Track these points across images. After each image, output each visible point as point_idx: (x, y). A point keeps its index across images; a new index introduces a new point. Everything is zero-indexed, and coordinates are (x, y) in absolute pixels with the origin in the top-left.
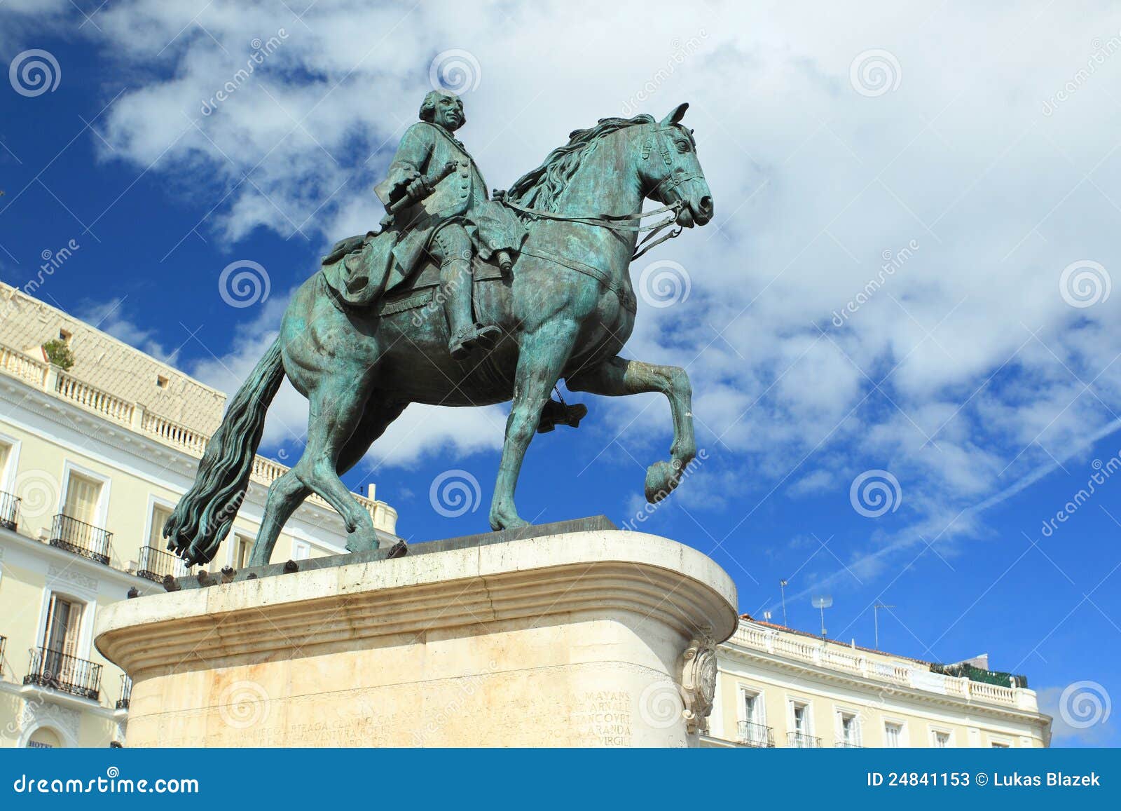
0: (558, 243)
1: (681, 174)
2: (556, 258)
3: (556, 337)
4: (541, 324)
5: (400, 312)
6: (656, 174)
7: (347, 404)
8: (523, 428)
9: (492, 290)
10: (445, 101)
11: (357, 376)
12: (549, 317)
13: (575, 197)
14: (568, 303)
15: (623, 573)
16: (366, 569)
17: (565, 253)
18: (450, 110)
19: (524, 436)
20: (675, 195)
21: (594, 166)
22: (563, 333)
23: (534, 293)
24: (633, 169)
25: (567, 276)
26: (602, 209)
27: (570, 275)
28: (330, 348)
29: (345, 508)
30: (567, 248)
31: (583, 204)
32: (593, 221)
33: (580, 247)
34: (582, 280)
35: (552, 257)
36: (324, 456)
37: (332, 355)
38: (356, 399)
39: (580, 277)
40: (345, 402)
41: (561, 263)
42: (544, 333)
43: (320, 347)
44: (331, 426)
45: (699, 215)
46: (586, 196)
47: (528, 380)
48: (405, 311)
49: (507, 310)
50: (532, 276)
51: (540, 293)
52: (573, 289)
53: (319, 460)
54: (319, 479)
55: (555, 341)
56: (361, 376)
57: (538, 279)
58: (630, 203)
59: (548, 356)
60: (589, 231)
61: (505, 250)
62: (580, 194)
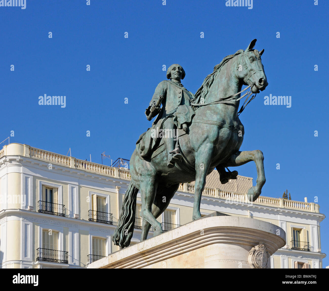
0: (203, 115)
1: (252, 72)
2: (202, 121)
3: (204, 151)
4: (199, 148)
5: (157, 155)
6: (242, 76)
7: (148, 190)
8: (198, 186)
9: (183, 139)
10: (174, 69)
11: (149, 180)
12: (201, 144)
13: (211, 94)
14: (207, 137)
15: (215, 231)
16: (144, 243)
17: (205, 118)
18: (176, 72)
19: (199, 189)
20: (250, 81)
21: (218, 80)
22: (207, 149)
23: (195, 137)
24: (233, 76)
25: (206, 127)
26: (221, 96)
27: (207, 126)
28: (140, 173)
29: (153, 224)
30: (206, 116)
31: (214, 96)
32: (217, 102)
33: (210, 114)
34: (211, 127)
35: (201, 121)
36: (146, 208)
37: (141, 175)
38: (151, 188)
39: (210, 126)
40: (147, 190)
41: (204, 123)
42: (200, 151)
43: (137, 173)
44: (146, 198)
45: (259, 87)
46: (215, 93)
47: (198, 169)
48: (159, 154)
49: (189, 145)
50: (194, 131)
51: (197, 137)
52: (208, 131)
53: (144, 210)
54: (145, 216)
55: (204, 153)
56: (151, 180)
57: (196, 131)
58: (233, 90)
59: (202, 159)
60: (215, 107)
61: (184, 123)
62: (213, 93)
